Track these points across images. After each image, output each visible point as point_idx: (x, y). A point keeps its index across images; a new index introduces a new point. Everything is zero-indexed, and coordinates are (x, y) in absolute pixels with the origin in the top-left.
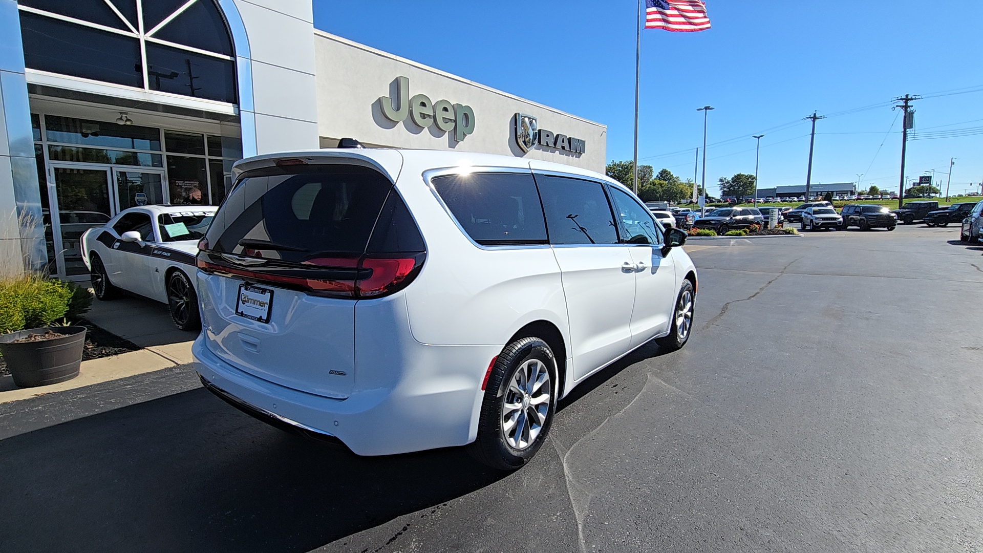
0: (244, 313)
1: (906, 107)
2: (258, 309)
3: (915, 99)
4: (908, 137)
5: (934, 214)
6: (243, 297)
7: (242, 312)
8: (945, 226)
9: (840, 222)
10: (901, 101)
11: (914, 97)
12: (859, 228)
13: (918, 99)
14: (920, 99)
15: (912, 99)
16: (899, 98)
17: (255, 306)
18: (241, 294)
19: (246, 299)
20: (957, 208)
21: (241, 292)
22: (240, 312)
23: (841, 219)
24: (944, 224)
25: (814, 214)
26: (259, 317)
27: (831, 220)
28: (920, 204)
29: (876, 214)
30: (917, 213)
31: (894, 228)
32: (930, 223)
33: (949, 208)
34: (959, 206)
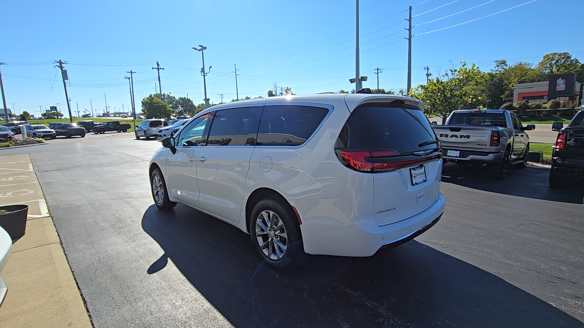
0: (417, 183)
1: (61, 68)
2: (422, 177)
3: (65, 63)
4: (67, 85)
5: (97, 127)
6: (413, 175)
7: (416, 182)
8: (104, 133)
9: (54, 133)
10: (58, 63)
11: (64, 62)
12: (66, 137)
13: (66, 64)
14: (67, 64)
15: (63, 63)
16: (57, 61)
17: (420, 176)
18: (412, 174)
19: (415, 175)
20: (106, 124)
21: (412, 173)
22: (415, 183)
23: (54, 132)
24: (103, 132)
25: (34, 129)
26: (423, 180)
27: (47, 133)
28: (86, 122)
29: (74, 128)
30: (85, 127)
31: (85, 136)
32: (95, 132)
33: (101, 124)
34: (107, 123)
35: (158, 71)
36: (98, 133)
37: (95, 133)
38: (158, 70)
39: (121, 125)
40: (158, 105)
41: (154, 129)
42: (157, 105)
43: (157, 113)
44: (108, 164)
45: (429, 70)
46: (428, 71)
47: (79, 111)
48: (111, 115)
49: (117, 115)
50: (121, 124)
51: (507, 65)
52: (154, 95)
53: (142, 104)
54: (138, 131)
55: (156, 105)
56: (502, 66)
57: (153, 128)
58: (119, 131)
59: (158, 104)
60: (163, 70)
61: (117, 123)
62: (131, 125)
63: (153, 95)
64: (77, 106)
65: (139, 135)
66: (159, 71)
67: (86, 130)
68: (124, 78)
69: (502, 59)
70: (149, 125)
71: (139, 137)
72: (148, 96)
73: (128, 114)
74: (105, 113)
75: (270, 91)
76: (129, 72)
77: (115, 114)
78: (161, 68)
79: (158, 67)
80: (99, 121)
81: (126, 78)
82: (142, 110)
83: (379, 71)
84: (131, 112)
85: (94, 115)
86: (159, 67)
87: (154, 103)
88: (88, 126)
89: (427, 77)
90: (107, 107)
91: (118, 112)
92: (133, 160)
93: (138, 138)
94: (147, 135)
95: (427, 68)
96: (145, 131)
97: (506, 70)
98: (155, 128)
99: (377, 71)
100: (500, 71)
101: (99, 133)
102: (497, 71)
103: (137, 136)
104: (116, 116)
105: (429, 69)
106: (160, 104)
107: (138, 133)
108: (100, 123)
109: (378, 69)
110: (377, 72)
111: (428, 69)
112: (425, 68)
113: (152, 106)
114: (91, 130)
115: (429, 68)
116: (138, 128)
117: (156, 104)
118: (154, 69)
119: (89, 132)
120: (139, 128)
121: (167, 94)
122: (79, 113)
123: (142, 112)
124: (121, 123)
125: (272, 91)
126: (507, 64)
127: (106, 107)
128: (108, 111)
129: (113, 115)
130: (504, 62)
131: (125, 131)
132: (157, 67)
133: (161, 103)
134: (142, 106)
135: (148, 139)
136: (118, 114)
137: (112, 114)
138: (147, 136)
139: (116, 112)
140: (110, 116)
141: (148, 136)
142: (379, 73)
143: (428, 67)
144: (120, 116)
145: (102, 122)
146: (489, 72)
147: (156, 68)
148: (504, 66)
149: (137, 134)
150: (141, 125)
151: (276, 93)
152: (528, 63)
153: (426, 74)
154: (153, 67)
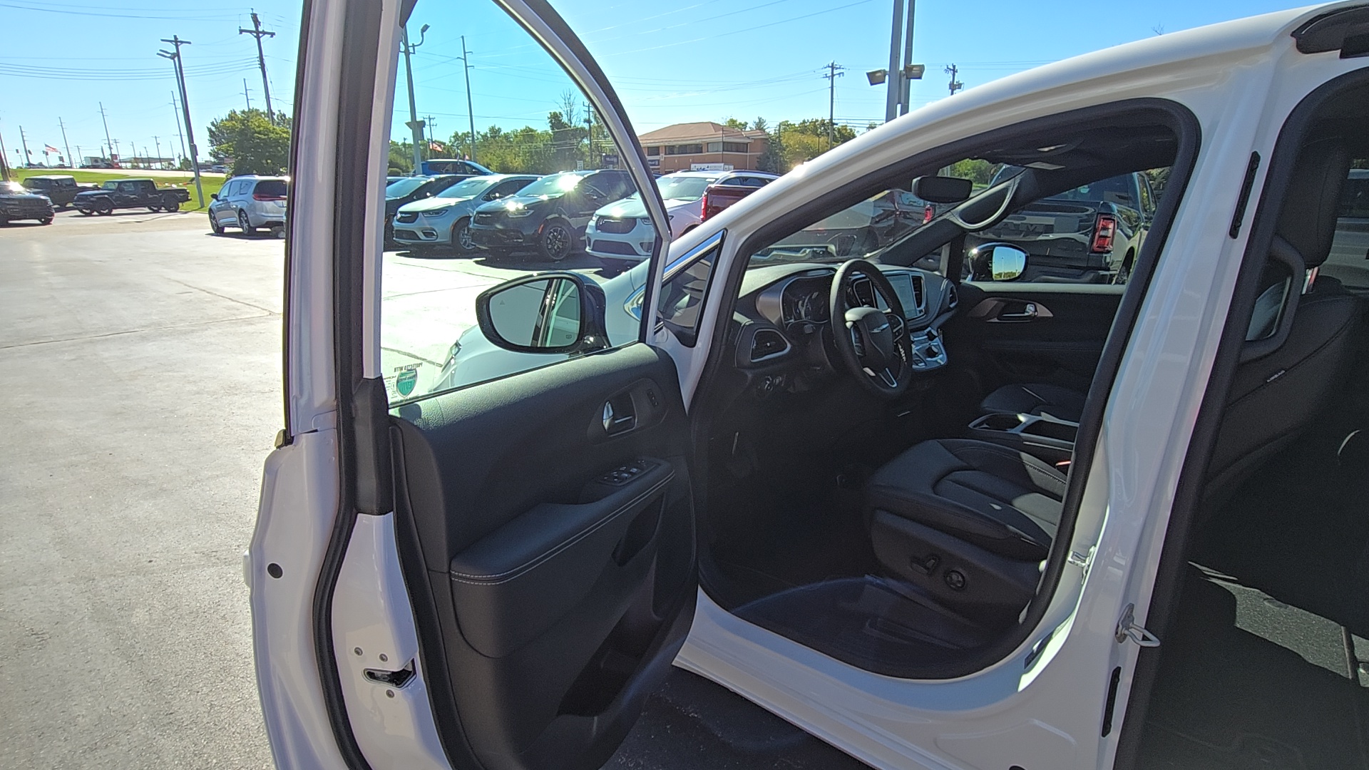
5: (87, 195)
20: (114, 186)
24: (107, 211)
28: (50, 180)
29: (15, 196)
30: (51, 195)
31: (51, 220)
32: (84, 210)
33: (99, 186)
34: (117, 184)
35: (256, 39)
36: (93, 212)
37: (82, 211)
38: (258, 38)
39: (160, 191)
40: (266, 137)
41: (269, 205)
42: (263, 137)
43: (264, 161)
44: (147, 331)
45: (956, 74)
46: (954, 75)
47: (27, 149)
48: (123, 165)
49: (141, 165)
50: (159, 189)
52: (243, 112)
53: (211, 136)
54: (219, 210)
55: (260, 136)
57: (265, 203)
58: (155, 209)
59: (265, 135)
60: (272, 36)
61: (148, 184)
62: (188, 193)
63: (238, 113)
64: (23, 136)
65: (221, 221)
66: (261, 39)
67: (54, 204)
68: (158, 54)
70: (254, 192)
71: (223, 229)
72: (224, 115)
73: (172, 162)
74: (106, 158)
75: (554, 113)
76: (171, 41)
77: (136, 162)
78: (266, 31)
79: (257, 27)
80: (92, 180)
81: (163, 54)
82: (211, 154)
83: (835, 72)
84: (179, 157)
85: (74, 162)
86: (260, 29)
87: (252, 130)
88: (61, 191)
89: (950, 91)
90: (111, 142)
91: (143, 157)
92: (236, 312)
93: (219, 231)
94: (247, 221)
95: (952, 68)
96: (241, 210)
98: (271, 203)
101: (95, 213)
103: (217, 225)
104: (138, 168)
105: (957, 72)
106: (271, 135)
107: (218, 215)
108: (96, 184)
109: (833, 67)
110: (830, 75)
111: (954, 71)
112: (948, 68)
113: (248, 140)
114: (70, 205)
115: (956, 68)
116: (218, 201)
117: (259, 133)
118: (244, 33)
119: (63, 208)
120: (221, 202)
121: (280, 111)
122: (29, 155)
123: (212, 159)
124: (159, 187)
125: (560, 113)
127: (107, 142)
128: (114, 152)
129: (129, 165)
131: (173, 209)
132: (254, 29)
133: (273, 133)
134: (211, 142)
135: (251, 234)
136: (143, 160)
137: (126, 162)
138: (249, 226)
139: (137, 156)
140: (120, 168)
141: (252, 225)
142: (835, 78)
143: (954, 67)
144: (150, 166)
145: (101, 182)
147: (251, 32)
149: (214, 218)
150: (227, 191)
151: (570, 120)
153: (950, 85)
154: (242, 28)
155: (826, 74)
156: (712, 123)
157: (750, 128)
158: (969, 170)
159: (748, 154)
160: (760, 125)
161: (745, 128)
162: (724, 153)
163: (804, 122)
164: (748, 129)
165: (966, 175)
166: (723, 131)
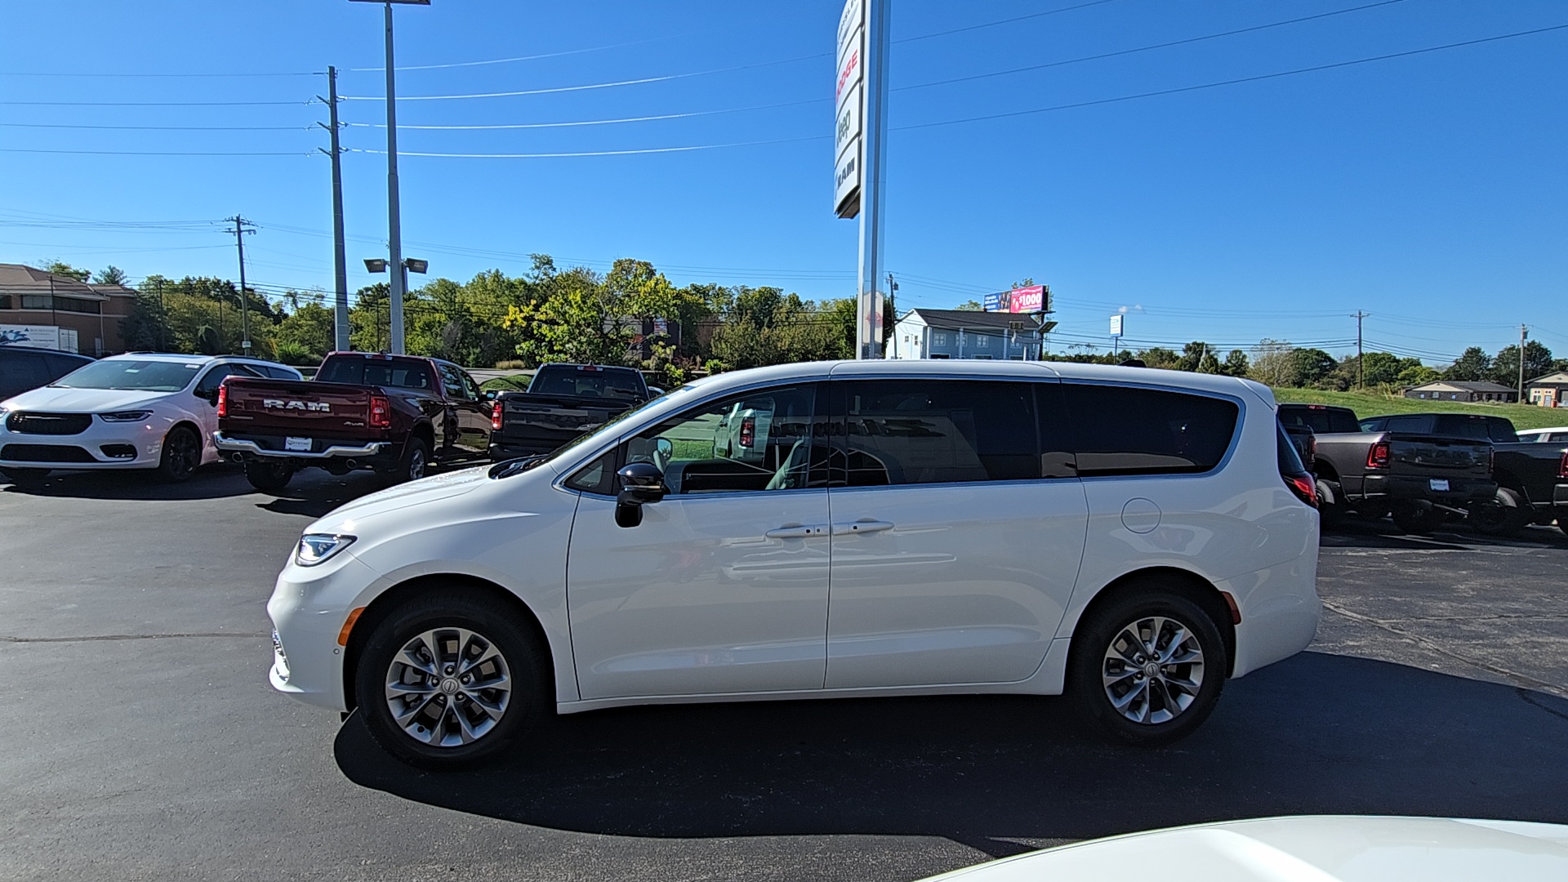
51: (554, 270)
56: (545, 269)
69: (544, 254)
83: (243, 228)
97: (551, 278)
99: (236, 226)
100: (542, 280)
102: (537, 278)
109: (238, 221)
110: (236, 230)
126: (554, 265)
130: (548, 260)
142: (242, 234)
146: (521, 277)
148: (550, 271)
152: (593, 271)
155: (229, 229)
156: (28, 269)
157: (96, 280)
158: (422, 350)
159: (101, 315)
160: (113, 278)
161: (86, 280)
162: (56, 311)
163: (188, 279)
164: (91, 281)
165: (420, 355)
166: (51, 281)
